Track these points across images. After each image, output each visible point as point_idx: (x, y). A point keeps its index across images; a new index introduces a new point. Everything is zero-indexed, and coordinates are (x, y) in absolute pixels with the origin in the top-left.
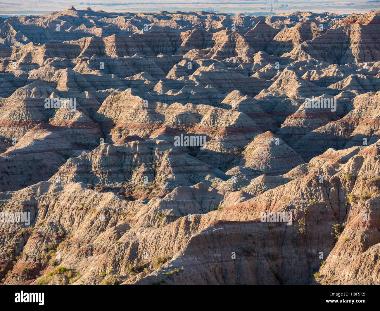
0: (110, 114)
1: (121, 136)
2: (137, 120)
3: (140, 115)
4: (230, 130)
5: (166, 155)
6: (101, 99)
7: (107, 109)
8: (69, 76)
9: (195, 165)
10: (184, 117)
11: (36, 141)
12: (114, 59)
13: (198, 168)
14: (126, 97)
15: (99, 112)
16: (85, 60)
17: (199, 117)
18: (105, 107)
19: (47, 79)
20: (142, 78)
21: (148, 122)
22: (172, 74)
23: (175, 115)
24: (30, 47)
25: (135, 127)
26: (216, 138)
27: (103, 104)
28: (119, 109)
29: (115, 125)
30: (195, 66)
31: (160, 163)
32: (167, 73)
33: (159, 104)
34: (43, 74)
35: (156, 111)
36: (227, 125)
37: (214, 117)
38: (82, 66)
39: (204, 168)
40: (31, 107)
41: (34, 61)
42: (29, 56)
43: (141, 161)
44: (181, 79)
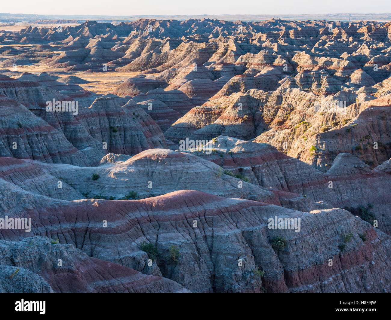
0: (296, 61)
1: (301, 70)
2: (307, 63)
3: (309, 62)
4: (345, 68)
5: (325, 78)
6: (293, 55)
7: (295, 59)
8: (278, 46)
9: (337, 82)
10: (326, 62)
11: (268, 71)
12: (293, 39)
13: (338, 83)
14: (303, 54)
15: (292, 60)
16: (282, 39)
17: (332, 63)
18: (295, 58)
19: (269, 47)
20: (306, 47)
21: (312, 64)
22: (316, 45)
23: (322, 62)
24: (260, 34)
25: (306, 66)
26: (339, 71)
27: (294, 57)
28: (300, 59)
29: (298, 65)
30: (326, 43)
31: (323, 81)
32: (314, 45)
33: (316, 57)
34: (268, 45)
35: (315, 60)
36: (344, 66)
37: (338, 63)
38: (281, 42)
39: (340, 83)
40: (266, 58)
41: (262, 40)
42: (260, 38)
43: (315, 80)
44: (321, 47)
